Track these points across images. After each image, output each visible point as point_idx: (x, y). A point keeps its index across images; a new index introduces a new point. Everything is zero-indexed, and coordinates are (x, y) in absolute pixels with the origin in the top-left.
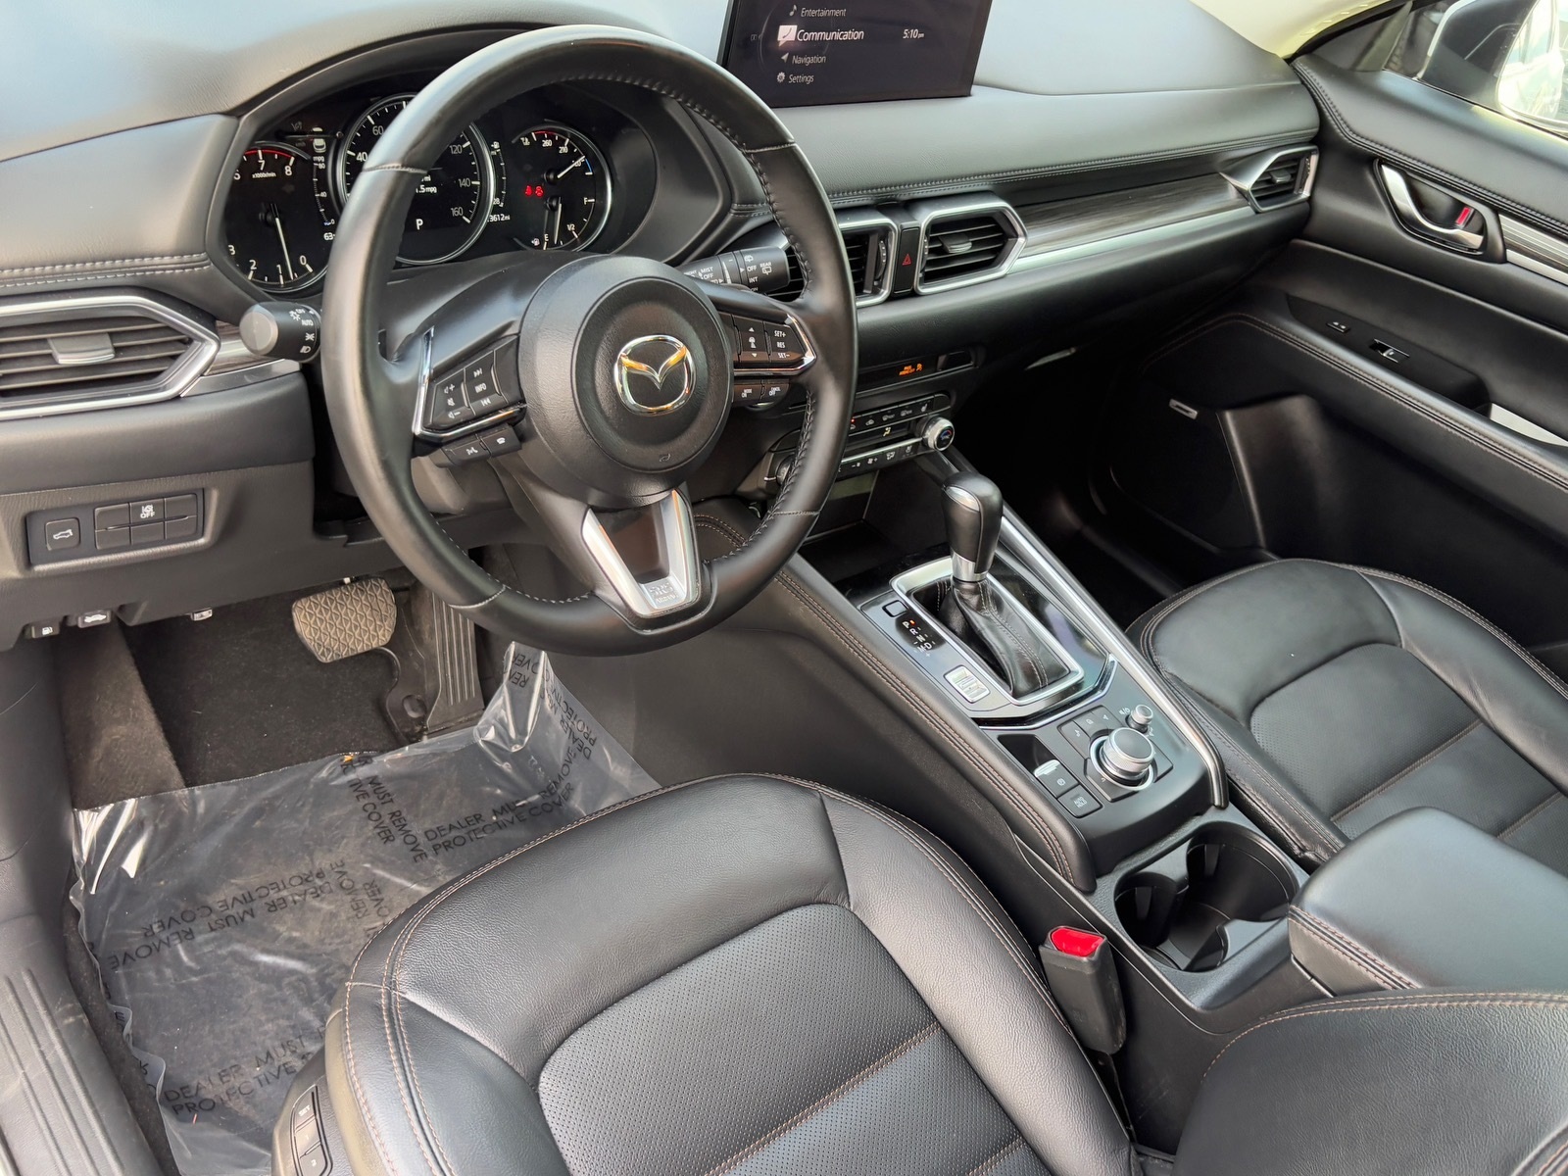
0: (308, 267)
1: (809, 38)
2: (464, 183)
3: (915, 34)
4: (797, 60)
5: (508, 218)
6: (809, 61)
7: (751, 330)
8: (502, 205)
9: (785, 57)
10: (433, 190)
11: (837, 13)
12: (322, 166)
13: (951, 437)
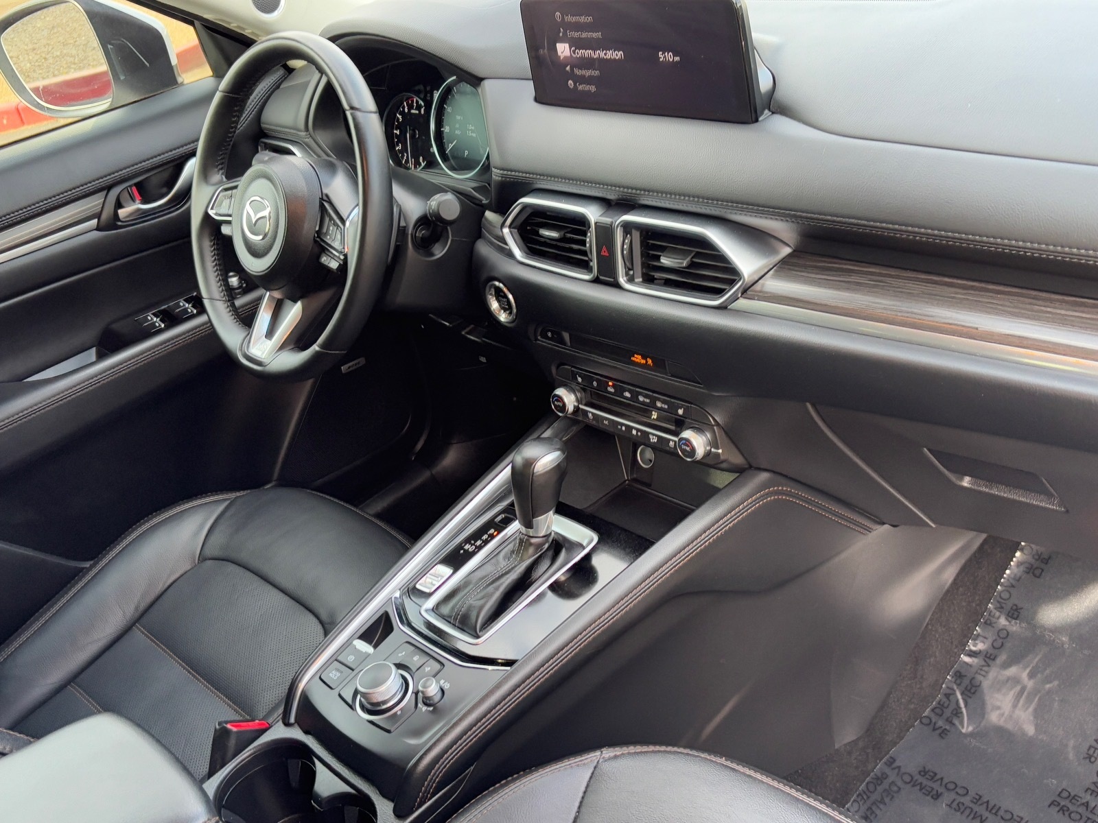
1: (580, 54)
3: (670, 57)
4: (577, 72)
6: (588, 73)
7: (333, 221)
9: (568, 68)
11: (594, 35)
13: (692, 452)
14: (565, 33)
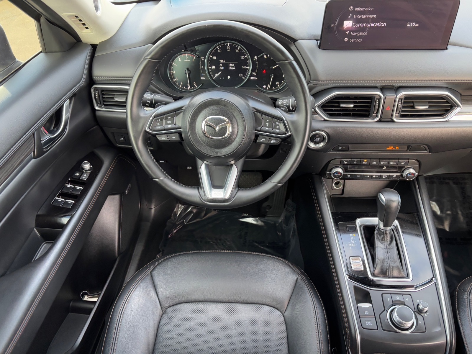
0: (196, 85)
1: (358, 25)
2: (244, 67)
3: (413, 24)
4: (352, 34)
5: (257, 79)
6: (359, 34)
7: (268, 120)
8: (255, 75)
9: (347, 33)
10: (234, 68)
11: (371, 16)
12: (203, 59)
13: (413, 177)
14: (352, 17)
